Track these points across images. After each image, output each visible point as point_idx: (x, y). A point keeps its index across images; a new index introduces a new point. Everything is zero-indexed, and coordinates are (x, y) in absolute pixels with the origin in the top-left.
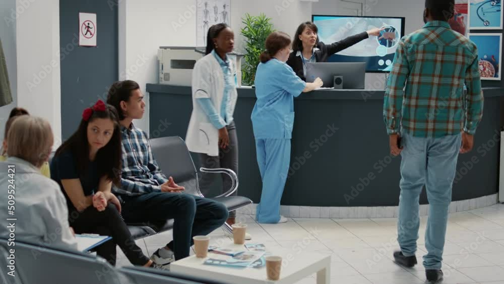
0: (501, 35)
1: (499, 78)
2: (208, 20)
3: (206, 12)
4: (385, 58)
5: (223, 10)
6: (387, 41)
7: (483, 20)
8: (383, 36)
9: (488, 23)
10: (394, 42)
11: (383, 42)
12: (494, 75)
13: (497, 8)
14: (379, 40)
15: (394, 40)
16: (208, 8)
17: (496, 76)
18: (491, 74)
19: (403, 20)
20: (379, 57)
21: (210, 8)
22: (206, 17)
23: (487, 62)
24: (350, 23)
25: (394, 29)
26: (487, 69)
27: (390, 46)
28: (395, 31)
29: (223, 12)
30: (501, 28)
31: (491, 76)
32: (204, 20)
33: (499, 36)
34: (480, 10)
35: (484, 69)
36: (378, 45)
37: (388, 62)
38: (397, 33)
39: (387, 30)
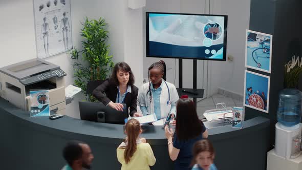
0: (269, 77)
1: (267, 111)
2: (48, 30)
3: (45, 25)
4: (211, 48)
5: (62, 17)
6: (212, 34)
7: (256, 62)
8: (208, 31)
9: (260, 66)
10: (218, 36)
11: (209, 35)
12: (263, 108)
13: (267, 55)
14: (205, 34)
15: (218, 34)
16: (47, 22)
17: (265, 109)
18: (261, 106)
19: (226, 18)
20: (205, 47)
21: (50, 21)
22: (45, 29)
23: (259, 96)
24: (180, 19)
25: (218, 25)
26: (259, 102)
27: (215, 38)
28: (219, 27)
29: (63, 20)
30: (269, 72)
31: (261, 108)
32: (44, 32)
33: (268, 79)
34: (254, 53)
35: (257, 101)
36: (204, 38)
37: (213, 52)
38: (221, 28)
39: (212, 25)
